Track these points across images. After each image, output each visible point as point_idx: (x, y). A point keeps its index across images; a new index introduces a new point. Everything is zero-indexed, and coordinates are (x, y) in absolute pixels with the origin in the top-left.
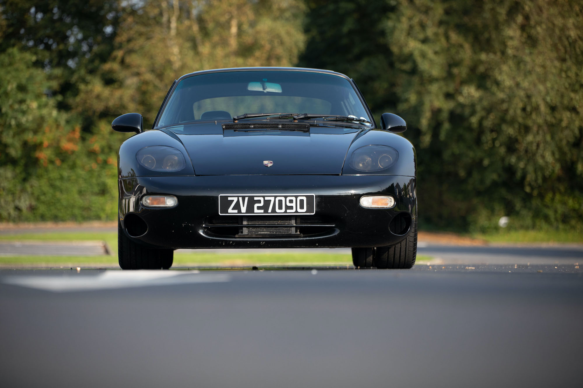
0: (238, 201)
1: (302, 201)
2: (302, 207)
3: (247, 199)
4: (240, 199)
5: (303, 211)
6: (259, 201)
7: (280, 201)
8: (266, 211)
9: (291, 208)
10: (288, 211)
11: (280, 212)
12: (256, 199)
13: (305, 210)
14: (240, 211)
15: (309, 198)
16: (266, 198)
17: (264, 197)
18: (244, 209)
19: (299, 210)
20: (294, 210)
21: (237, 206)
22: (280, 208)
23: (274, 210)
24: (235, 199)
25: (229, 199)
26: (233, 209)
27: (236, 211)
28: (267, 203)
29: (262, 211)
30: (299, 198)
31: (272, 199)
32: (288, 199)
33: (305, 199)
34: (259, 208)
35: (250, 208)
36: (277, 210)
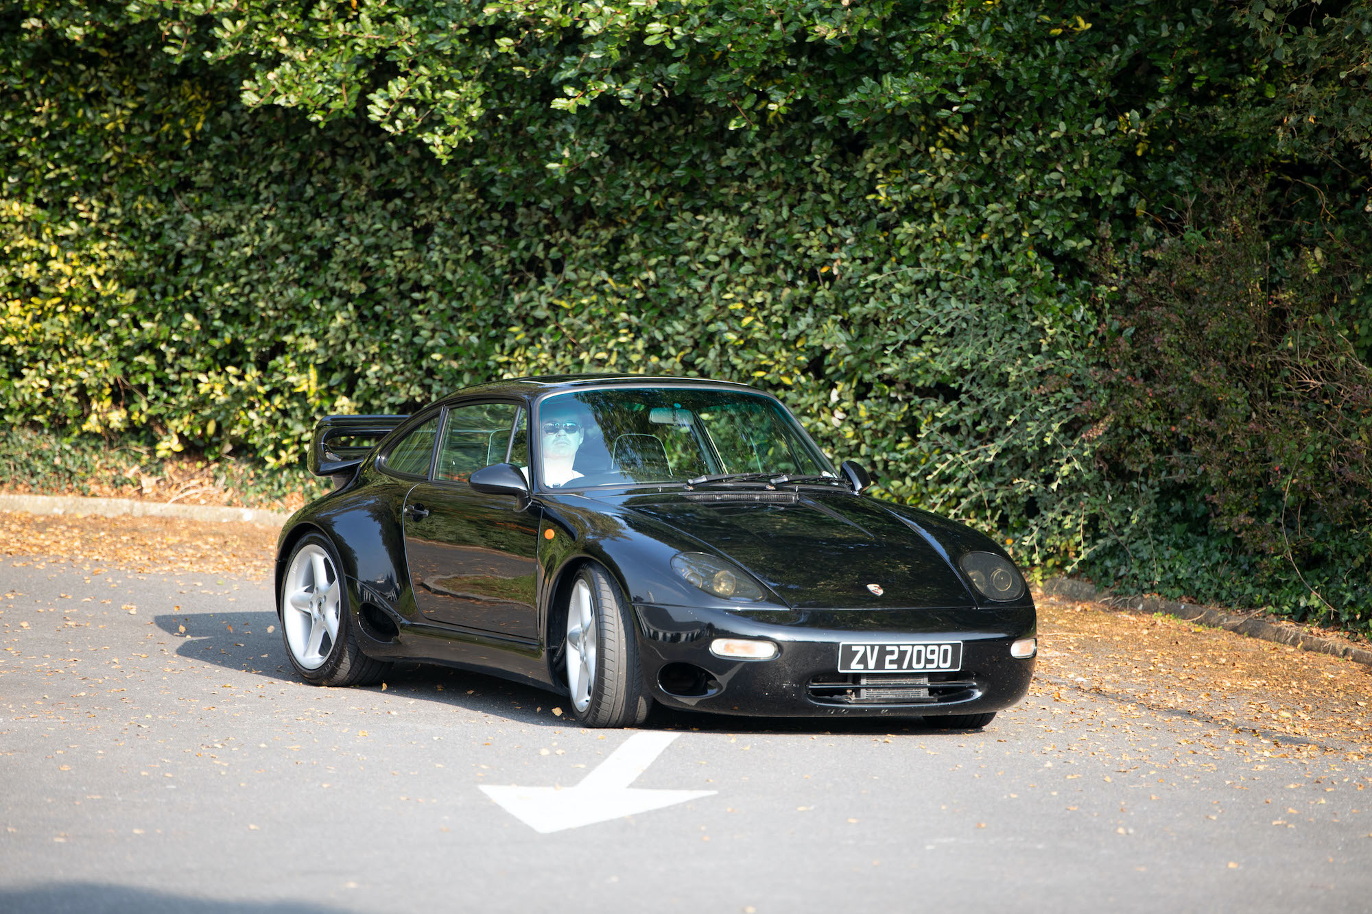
0: (865, 653)
1: (946, 651)
2: (945, 661)
3: (877, 648)
4: (869, 648)
5: (946, 667)
6: (892, 653)
7: (919, 652)
8: (900, 667)
9: (932, 661)
10: (928, 666)
11: (918, 667)
12: (888, 648)
13: (948, 664)
14: (866, 667)
15: (955, 647)
16: (902, 648)
17: (898, 646)
18: (872, 663)
19: (942, 665)
20: (935, 665)
21: (863, 660)
22: (919, 662)
23: (910, 666)
24: (862, 649)
25: (854, 648)
26: (859, 663)
27: (861, 666)
28: (902, 654)
29: (895, 666)
30: (943, 648)
31: (909, 649)
32: (930, 648)
33: (950, 648)
34: (892, 662)
35: (880, 663)
36: (915, 665)
